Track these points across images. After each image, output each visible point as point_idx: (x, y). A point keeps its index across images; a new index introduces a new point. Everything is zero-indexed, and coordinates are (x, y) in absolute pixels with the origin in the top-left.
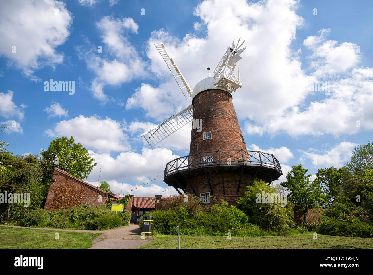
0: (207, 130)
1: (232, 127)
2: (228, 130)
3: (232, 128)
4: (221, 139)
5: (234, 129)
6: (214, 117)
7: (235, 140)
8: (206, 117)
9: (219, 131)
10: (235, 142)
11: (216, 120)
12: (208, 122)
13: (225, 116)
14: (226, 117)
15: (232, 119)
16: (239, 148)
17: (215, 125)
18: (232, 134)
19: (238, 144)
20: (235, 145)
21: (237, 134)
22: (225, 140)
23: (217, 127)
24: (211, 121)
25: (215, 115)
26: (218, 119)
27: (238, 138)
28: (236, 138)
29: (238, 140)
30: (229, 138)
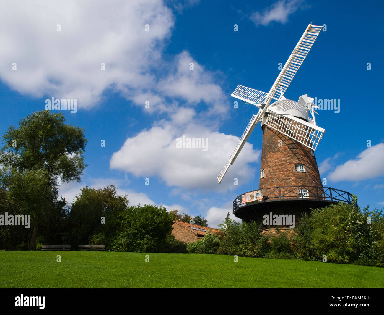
1: (285, 159)
2: (278, 164)
3: (284, 160)
5: (286, 161)
6: (268, 154)
7: (284, 174)
10: (284, 176)
11: (269, 156)
14: (279, 150)
15: (286, 149)
16: (288, 181)
17: (267, 162)
18: (282, 168)
19: (289, 177)
20: (283, 179)
21: (289, 166)
22: (273, 177)
23: (268, 164)
24: (266, 157)
25: (269, 151)
26: (271, 154)
27: (290, 170)
28: (286, 171)
29: (289, 172)
30: (277, 173)
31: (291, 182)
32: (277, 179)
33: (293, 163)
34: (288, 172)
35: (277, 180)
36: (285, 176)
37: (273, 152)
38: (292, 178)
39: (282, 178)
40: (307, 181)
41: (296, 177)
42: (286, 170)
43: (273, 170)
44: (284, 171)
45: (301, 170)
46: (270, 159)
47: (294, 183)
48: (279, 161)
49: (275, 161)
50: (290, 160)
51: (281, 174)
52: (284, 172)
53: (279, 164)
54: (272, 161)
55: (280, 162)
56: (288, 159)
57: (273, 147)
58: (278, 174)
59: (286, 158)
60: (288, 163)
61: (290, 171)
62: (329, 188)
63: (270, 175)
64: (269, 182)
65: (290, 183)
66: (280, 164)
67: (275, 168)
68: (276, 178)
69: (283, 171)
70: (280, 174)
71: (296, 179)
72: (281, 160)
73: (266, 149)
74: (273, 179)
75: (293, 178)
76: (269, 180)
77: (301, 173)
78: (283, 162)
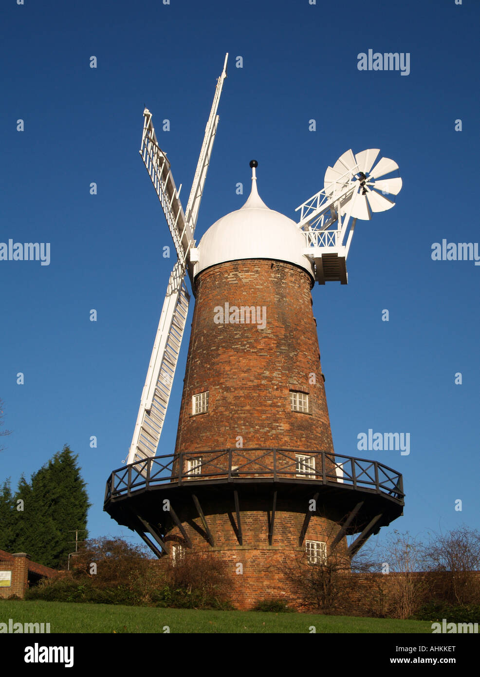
0: (200, 387)
1: (267, 373)
2: (250, 384)
3: (266, 378)
4: (227, 413)
5: (270, 379)
6: (220, 352)
7: (263, 412)
8: (203, 350)
9: (227, 389)
10: (263, 417)
11: (224, 357)
12: (205, 365)
13: (250, 343)
14: (254, 347)
15: (271, 349)
16: (274, 432)
17: (219, 374)
18: (259, 396)
19: (276, 421)
20: (262, 426)
21: (277, 393)
22: (236, 415)
23: (222, 381)
24: (214, 360)
25: (224, 345)
26: (231, 353)
27: (279, 404)
28: (271, 406)
29: (277, 409)
30: (248, 407)
31: (281, 434)
32: (247, 424)
33: (286, 387)
34: (274, 410)
35: (244, 425)
36: (267, 419)
37: (237, 350)
38: (281, 424)
39: (260, 422)
40: (313, 436)
41: (292, 424)
42: (270, 402)
43: (237, 398)
44: (265, 406)
45: (301, 408)
46: (227, 368)
47: (286, 439)
48: (252, 378)
49: (243, 375)
50: (280, 379)
51: (257, 410)
52: (264, 408)
53: (254, 386)
54: (235, 374)
55: (256, 381)
56: (274, 375)
57: (238, 336)
58: (248, 411)
59: (271, 373)
60: (275, 387)
61: (279, 407)
62: (374, 463)
63: (226, 411)
64: (222, 429)
65: (277, 437)
66: (255, 384)
67: (241, 393)
68: (245, 419)
69: (261, 405)
70: (255, 412)
71: (290, 430)
72: (259, 377)
73: (216, 337)
74: (236, 423)
75: (284, 426)
76: (222, 421)
77: (303, 415)
78: (263, 382)
